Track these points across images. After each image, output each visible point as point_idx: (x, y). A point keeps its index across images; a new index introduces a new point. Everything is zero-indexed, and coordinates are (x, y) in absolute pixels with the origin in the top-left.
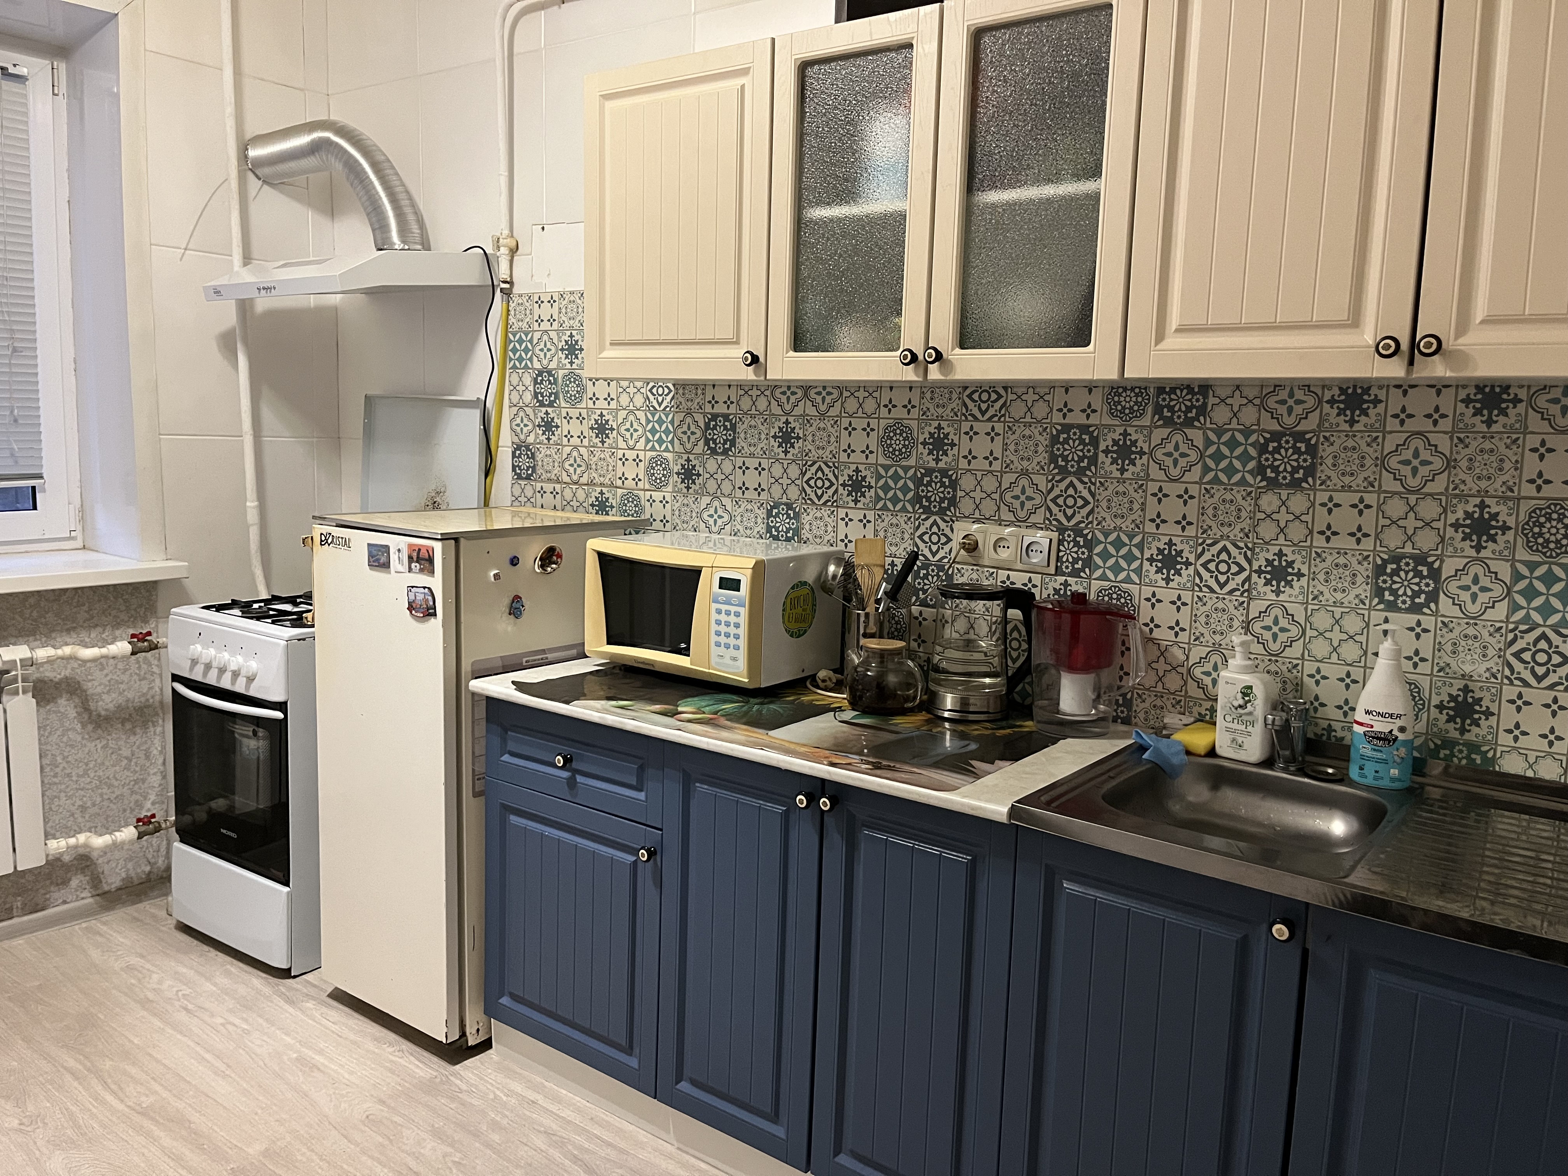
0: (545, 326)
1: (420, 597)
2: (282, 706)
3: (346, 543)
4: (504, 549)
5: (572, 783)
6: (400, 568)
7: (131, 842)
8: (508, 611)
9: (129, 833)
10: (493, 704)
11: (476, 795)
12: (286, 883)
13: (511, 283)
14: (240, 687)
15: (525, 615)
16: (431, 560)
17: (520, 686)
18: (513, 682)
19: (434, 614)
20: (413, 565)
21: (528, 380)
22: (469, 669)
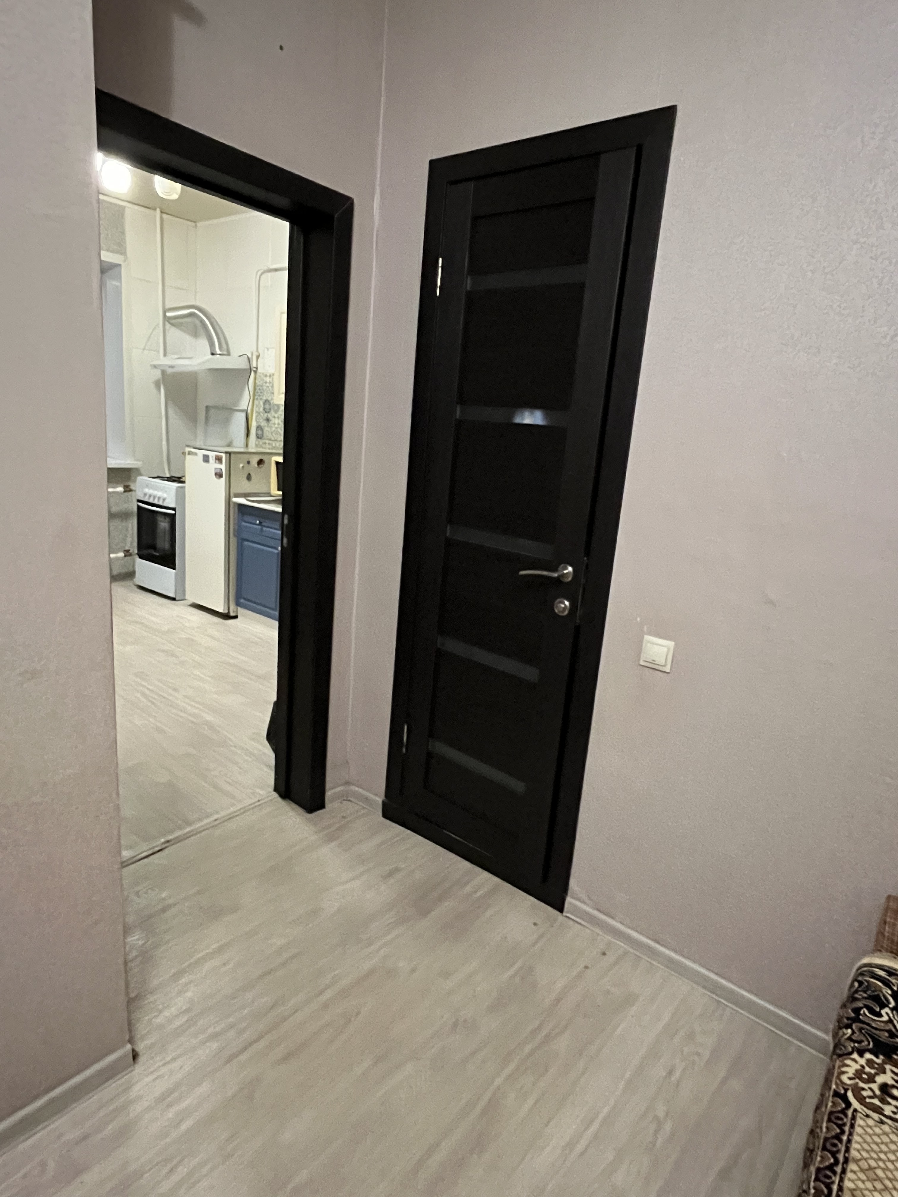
0: (268, 384)
1: (218, 471)
2: (174, 509)
3: (196, 454)
4: (246, 458)
5: (262, 530)
6: (212, 462)
7: (122, 558)
8: (246, 478)
9: (121, 554)
10: (241, 506)
12: (174, 569)
13: (257, 368)
14: (161, 503)
15: (252, 480)
16: (222, 460)
18: (247, 500)
19: (223, 477)
20: (216, 461)
21: (262, 404)
22: (232, 494)
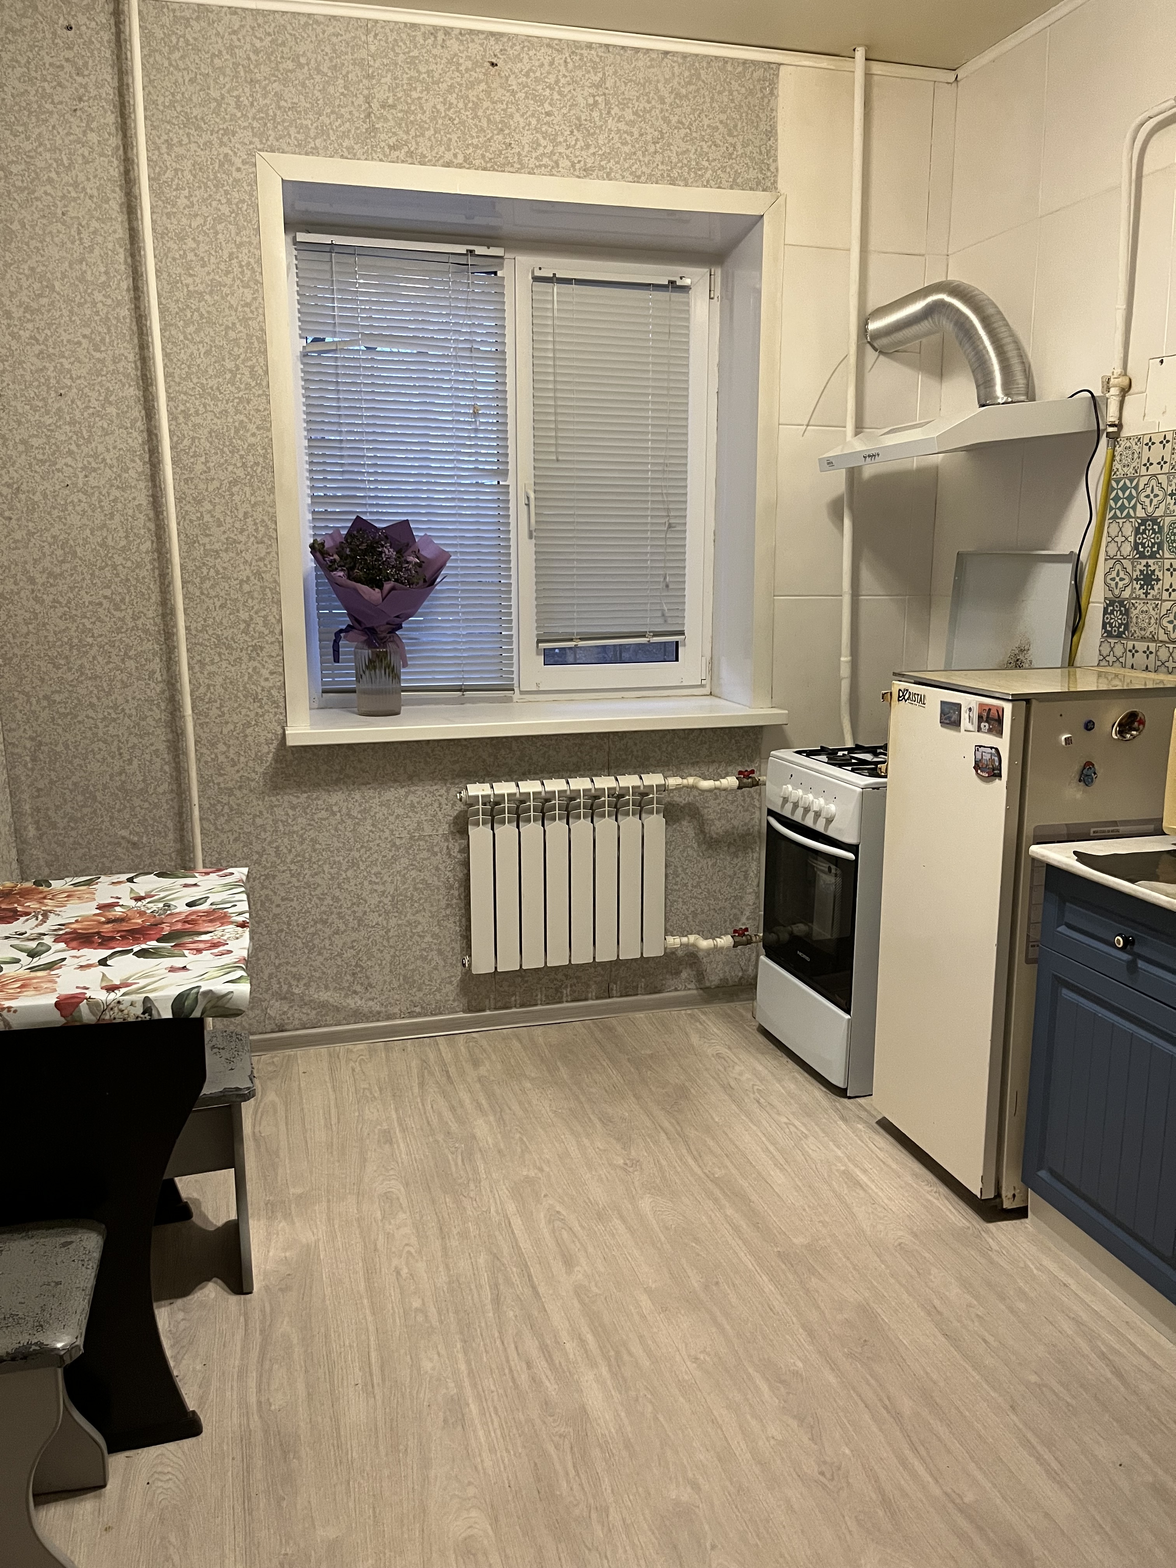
0: (1154, 469)
1: (987, 757)
2: (854, 849)
3: (922, 700)
4: (1079, 712)
5: (1132, 967)
6: (970, 727)
7: (728, 948)
8: (1077, 777)
9: (726, 941)
10: (1053, 872)
11: (1028, 961)
12: (848, 1011)
13: (1119, 426)
14: (820, 827)
15: (1097, 782)
16: (1000, 721)
17: (1081, 857)
18: (1075, 853)
19: (1000, 776)
20: (982, 725)
21: (1128, 530)
22: (1031, 833)
